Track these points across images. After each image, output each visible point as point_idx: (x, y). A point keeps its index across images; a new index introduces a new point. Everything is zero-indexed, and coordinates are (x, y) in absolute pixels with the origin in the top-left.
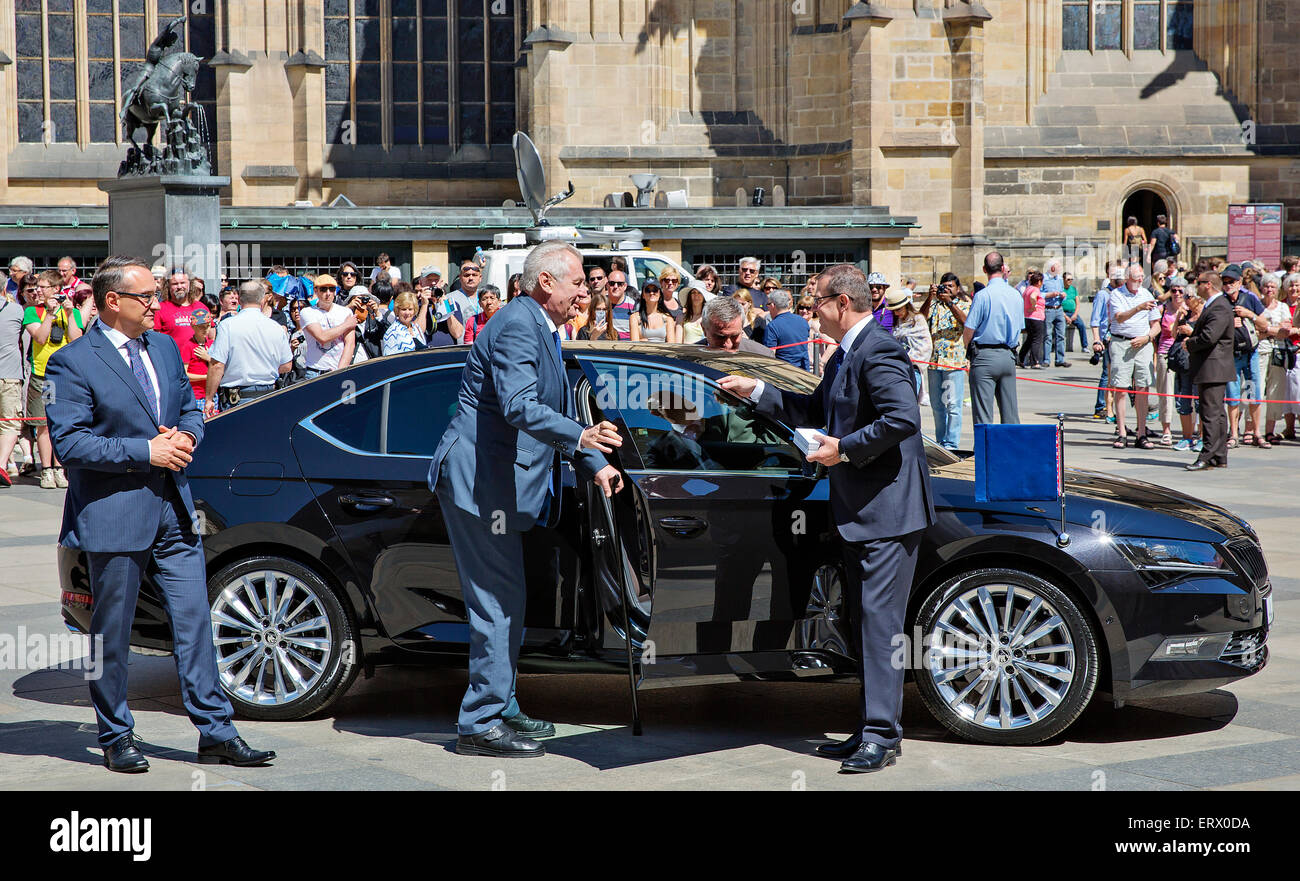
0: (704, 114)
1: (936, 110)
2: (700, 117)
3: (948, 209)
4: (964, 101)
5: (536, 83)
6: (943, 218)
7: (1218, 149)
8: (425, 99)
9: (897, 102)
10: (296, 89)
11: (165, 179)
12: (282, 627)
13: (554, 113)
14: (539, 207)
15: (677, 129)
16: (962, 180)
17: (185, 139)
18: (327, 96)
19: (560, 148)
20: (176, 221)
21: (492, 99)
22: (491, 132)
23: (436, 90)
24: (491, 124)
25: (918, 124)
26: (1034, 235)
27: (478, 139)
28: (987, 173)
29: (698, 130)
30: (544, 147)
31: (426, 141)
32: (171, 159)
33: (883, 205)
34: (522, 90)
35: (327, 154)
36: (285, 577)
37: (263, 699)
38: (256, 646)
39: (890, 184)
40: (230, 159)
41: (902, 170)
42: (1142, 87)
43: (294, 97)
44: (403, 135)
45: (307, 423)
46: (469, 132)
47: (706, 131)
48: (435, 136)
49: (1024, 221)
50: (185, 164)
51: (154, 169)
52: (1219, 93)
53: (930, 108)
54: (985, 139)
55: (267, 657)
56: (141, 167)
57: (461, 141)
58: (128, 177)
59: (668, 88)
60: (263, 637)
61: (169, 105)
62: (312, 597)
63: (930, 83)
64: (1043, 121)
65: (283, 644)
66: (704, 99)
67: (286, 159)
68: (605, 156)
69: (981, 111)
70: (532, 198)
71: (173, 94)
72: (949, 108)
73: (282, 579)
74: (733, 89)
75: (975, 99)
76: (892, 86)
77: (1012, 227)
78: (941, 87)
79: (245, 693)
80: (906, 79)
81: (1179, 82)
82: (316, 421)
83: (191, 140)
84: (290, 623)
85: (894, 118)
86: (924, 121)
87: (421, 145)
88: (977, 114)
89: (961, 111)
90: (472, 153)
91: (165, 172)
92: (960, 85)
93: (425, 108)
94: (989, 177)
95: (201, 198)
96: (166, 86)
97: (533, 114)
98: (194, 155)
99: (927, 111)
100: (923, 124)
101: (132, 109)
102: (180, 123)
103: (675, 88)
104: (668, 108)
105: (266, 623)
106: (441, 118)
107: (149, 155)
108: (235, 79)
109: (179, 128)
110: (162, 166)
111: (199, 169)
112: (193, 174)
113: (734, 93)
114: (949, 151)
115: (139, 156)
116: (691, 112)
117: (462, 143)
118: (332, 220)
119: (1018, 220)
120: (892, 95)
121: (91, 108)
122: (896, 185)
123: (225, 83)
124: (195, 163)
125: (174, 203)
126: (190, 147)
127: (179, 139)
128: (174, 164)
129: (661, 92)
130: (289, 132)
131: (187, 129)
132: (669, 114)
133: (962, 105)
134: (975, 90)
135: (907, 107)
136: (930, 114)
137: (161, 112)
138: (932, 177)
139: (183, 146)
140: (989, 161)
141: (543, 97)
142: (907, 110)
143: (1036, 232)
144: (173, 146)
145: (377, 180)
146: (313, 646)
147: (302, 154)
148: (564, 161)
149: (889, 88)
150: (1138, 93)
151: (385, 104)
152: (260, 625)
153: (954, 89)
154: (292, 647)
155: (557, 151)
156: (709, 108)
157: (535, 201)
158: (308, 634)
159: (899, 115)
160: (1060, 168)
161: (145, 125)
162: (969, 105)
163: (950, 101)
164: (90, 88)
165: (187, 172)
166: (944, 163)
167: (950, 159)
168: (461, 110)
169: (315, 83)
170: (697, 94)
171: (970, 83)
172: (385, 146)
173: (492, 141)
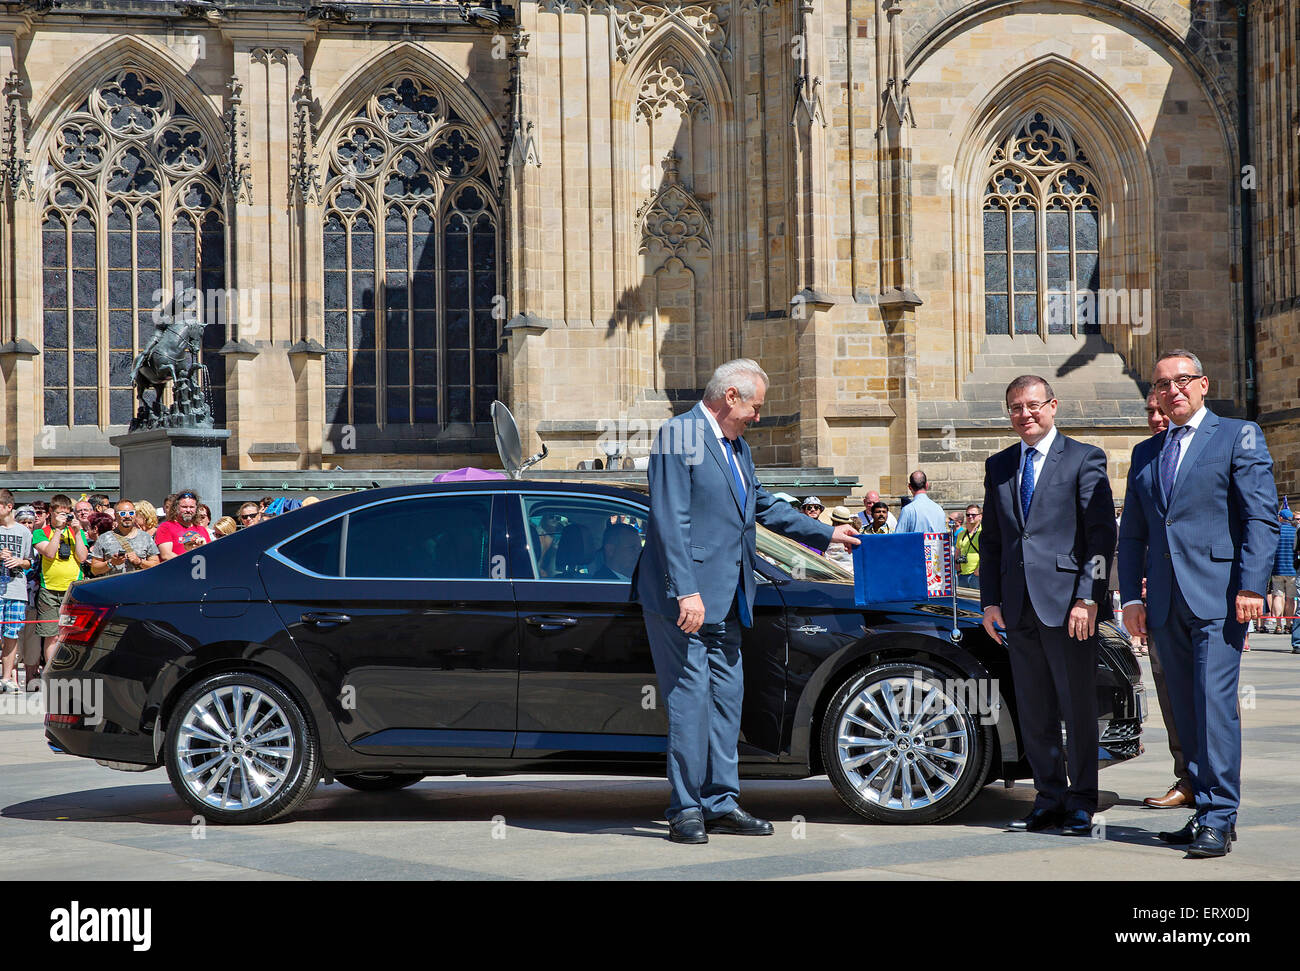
0: (667, 391)
1: (874, 384)
2: (664, 394)
3: (886, 473)
4: (899, 377)
5: (515, 364)
6: (882, 481)
7: (1126, 421)
8: (415, 383)
9: (839, 378)
10: (299, 374)
11: (171, 432)
12: (248, 738)
13: (532, 391)
14: (516, 468)
15: (642, 405)
16: (899, 447)
17: (190, 396)
18: (326, 380)
19: (538, 421)
20: (181, 470)
21: (476, 382)
22: (475, 413)
23: (425, 374)
24: (476, 404)
25: (858, 397)
26: (964, 498)
27: (463, 418)
28: (922, 443)
29: (662, 406)
30: (523, 421)
31: (415, 422)
32: (177, 414)
33: (829, 466)
34: (503, 374)
35: (327, 432)
36: (252, 691)
37: (230, 805)
38: (223, 756)
39: (835, 451)
40: (238, 438)
41: (845, 438)
42: (1058, 367)
43: (296, 381)
44: (396, 416)
45: (273, 552)
46: (455, 412)
47: (670, 406)
48: (426, 416)
49: (956, 485)
50: (190, 418)
51: (162, 423)
52: (1125, 372)
53: (869, 383)
54: (919, 413)
55: (234, 766)
56: (150, 423)
57: (448, 420)
58: (138, 431)
59: (635, 369)
60: (230, 748)
61: (176, 366)
62: (276, 709)
63: (869, 361)
64: (971, 397)
65: (249, 754)
66: (668, 378)
67: (288, 437)
68: (578, 429)
69: (915, 387)
70: (509, 460)
71: (180, 356)
72: (886, 383)
73: (248, 693)
74: (694, 369)
75: (909, 375)
76: (836, 362)
77: (945, 490)
78: (878, 365)
79: (213, 800)
80: (847, 357)
81: (1090, 362)
82: (281, 550)
83: (196, 397)
84: (255, 734)
85: (838, 392)
86: (864, 395)
87: (412, 424)
88: (911, 389)
89: (897, 385)
90: (458, 431)
91: (171, 426)
92: (895, 362)
93: (416, 390)
94: (923, 446)
95: (204, 449)
96: (173, 349)
97: (513, 393)
98: (198, 411)
99: (866, 385)
100: (863, 398)
101: (142, 371)
102: (186, 382)
103: (641, 369)
104: (635, 386)
105: (234, 735)
106: (429, 400)
107: (157, 413)
108: (243, 365)
109: (185, 386)
110: (169, 421)
111: (203, 423)
112: (197, 427)
113: (694, 373)
114: (886, 421)
115: (148, 414)
116: (656, 390)
117: (449, 421)
118: (329, 482)
119: (950, 484)
120: (835, 371)
121: (111, 394)
122: (840, 452)
123: (234, 369)
124: (200, 418)
125: (179, 453)
126: (195, 404)
127: (185, 396)
128: (180, 418)
129: (628, 372)
130: (293, 414)
131: (192, 387)
132: (635, 392)
133: (897, 380)
134: (909, 367)
135: (849, 382)
136: (869, 388)
137: (168, 373)
138: (872, 445)
139: (188, 402)
140: (923, 432)
141: (522, 377)
142: (849, 385)
143: (966, 495)
144: (179, 403)
145: (372, 456)
146: (276, 754)
147: (303, 432)
148: (540, 434)
149: (832, 366)
150: (1054, 372)
151: (379, 387)
152: (228, 738)
153: (890, 366)
154: (257, 756)
155: (534, 425)
156: (672, 386)
157: (512, 463)
158: (272, 744)
159: (842, 390)
160: (986, 438)
161: (154, 386)
162: (904, 380)
163: (887, 377)
164: (111, 375)
165: (191, 425)
166: (883, 433)
167: (888, 429)
168: (448, 392)
169: (315, 369)
170: (661, 374)
171: (904, 361)
172: (379, 425)
173: (477, 420)
